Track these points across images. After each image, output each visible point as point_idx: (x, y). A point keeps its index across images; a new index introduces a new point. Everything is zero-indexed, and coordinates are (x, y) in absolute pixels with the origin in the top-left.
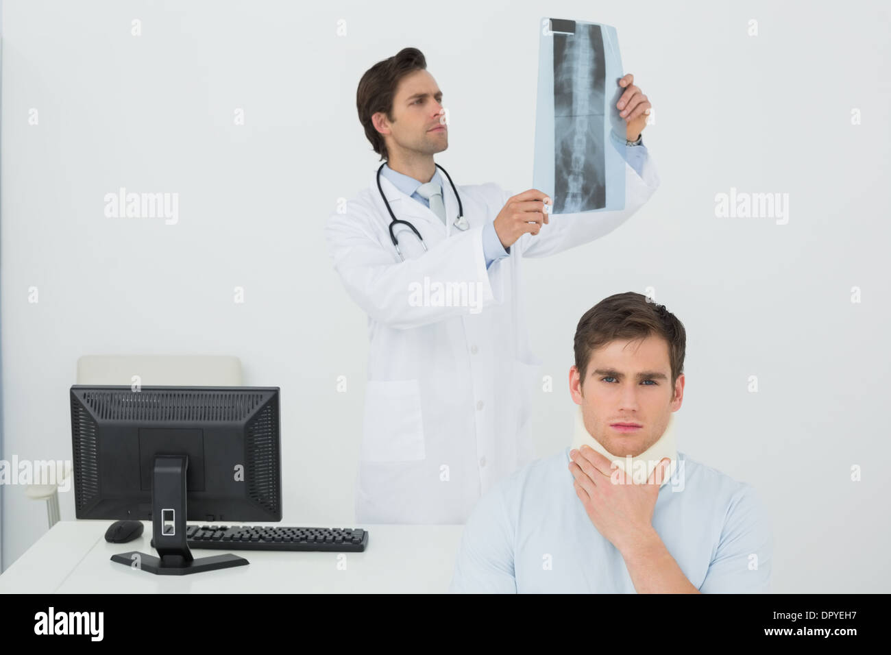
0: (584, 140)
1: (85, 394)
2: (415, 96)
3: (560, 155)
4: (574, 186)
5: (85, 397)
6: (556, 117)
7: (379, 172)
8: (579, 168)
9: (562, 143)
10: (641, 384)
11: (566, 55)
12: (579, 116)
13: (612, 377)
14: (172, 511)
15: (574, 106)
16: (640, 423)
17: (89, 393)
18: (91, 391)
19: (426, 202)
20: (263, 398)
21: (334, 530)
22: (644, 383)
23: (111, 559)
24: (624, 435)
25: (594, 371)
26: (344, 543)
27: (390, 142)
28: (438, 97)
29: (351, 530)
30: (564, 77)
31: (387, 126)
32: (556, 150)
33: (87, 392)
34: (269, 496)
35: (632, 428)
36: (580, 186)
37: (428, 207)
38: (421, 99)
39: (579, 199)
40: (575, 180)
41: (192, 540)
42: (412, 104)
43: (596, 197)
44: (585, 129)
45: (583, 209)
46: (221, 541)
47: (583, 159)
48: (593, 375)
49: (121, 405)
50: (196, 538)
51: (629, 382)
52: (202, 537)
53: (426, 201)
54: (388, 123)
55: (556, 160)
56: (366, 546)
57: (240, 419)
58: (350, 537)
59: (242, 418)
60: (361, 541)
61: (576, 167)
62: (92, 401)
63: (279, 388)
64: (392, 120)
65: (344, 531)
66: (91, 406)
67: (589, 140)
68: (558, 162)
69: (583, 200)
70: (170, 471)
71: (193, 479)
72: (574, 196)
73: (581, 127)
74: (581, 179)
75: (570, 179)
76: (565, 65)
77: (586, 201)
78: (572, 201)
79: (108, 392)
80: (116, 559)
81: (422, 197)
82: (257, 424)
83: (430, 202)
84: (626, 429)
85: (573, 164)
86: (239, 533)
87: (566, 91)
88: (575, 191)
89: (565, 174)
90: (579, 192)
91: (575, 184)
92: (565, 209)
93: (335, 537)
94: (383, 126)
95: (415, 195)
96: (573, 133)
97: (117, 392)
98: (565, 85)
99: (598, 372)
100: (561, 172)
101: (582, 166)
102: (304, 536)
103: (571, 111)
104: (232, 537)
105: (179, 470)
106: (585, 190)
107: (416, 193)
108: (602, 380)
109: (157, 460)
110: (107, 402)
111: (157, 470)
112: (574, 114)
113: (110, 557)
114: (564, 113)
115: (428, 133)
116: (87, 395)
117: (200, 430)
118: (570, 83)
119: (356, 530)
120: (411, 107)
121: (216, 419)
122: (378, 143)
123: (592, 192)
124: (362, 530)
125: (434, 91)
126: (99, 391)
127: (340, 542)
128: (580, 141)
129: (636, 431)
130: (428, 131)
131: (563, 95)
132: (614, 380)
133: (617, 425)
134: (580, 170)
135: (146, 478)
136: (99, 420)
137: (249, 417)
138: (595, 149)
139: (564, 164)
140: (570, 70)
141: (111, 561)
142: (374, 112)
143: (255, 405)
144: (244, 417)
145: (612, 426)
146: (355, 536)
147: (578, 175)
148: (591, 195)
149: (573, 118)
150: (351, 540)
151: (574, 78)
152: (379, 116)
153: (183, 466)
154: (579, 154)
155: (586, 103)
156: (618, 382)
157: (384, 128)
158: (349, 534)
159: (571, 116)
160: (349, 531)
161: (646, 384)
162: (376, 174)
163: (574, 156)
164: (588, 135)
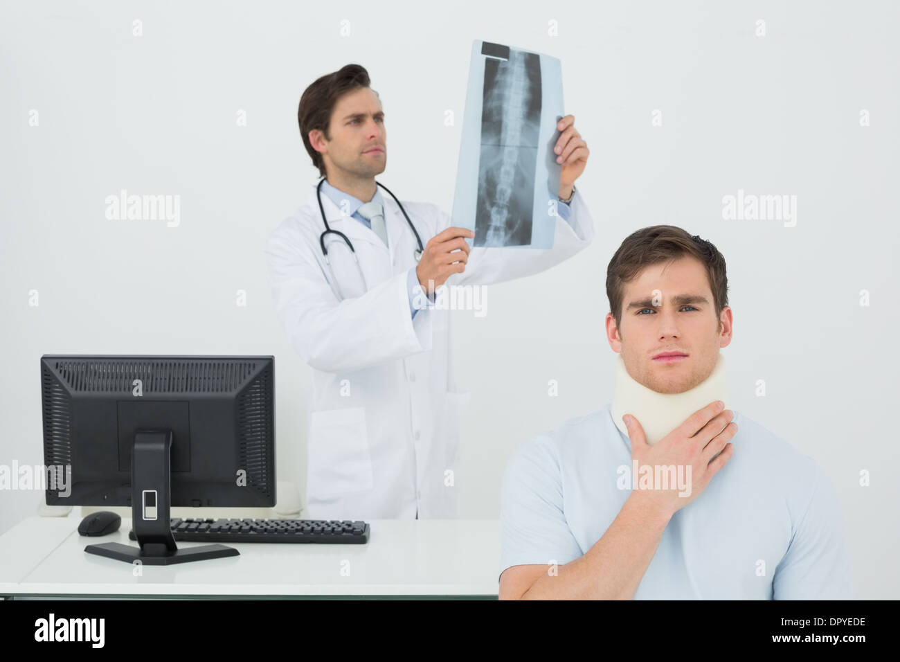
0: (513, 172)
1: (57, 364)
2: (352, 116)
3: (484, 185)
4: (498, 219)
5: (57, 367)
6: (482, 144)
7: (319, 188)
8: (504, 200)
9: (487, 172)
10: (681, 311)
11: (497, 82)
12: (507, 146)
13: (647, 308)
14: (154, 493)
15: (503, 135)
16: (685, 351)
17: (62, 363)
18: (64, 361)
19: (367, 223)
20: (256, 367)
21: (333, 522)
22: (684, 310)
23: (86, 550)
24: (669, 366)
25: (628, 305)
26: (344, 534)
27: (327, 160)
28: (378, 117)
29: (351, 522)
30: (493, 104)
31: (323, 144)
32: (479, 179)
33: (59, 361)
34: (262, 478)
35: (676, 358)
36: (504, 220)
37: (370, 227)
38: (358, 119)
39: (502, 233)
40: (499, 212)
41: (175, 531)
42: (348, 123)
43: (521, 233)
44: (514, 160)
45: (506, 245)
46: (208, 532)
47: (509, 192)
48: (628, 309)
49: (97, 376)
50: (180, 530)
51: (668, 310)
52: (186, 529)
53: (367, 221)
54: (326, 142)
55: (479, 190)
56: (369, 538)
57: (231, 390)
58: (350, 528)
59: (233, 389)
60: (362, 532)
61: (500, 199)
62: (65, 371)
63: (273, 356)
64: (328, 139)
65: (343, 523)
66: (64, 377)
67: (518, 172)
68: (482, 192)
69: (506, 234)
70: (152, 448)
71: (177, 457)
72: (497, 229)
73: (510, 157)
74: (505, 212)
75: (493, 211)
76: (496, 91)
77: (509, 236)
78: (494, 235)
79: (83, 361)
80: (90, 550)
81: (362, 217)
82: (248, 396)
83: (372, 222)
84: (669, 360)
85: (497, 196)
86: (227, 524)
87: (495, 118)
88: (498, 224)
89: (488, 206)
90: (502, 225)
91: (498, 217)
92: (486, 244)
93: (333, 529)
94: (320, 144)
95: (355, 215)
96: (500, 164)
97: (93, 361)
98: (495, 112)
99: (633, 305)
100: (484, 203)
101: (507, 199)
102: (299, 528)
103: (499, 140)
104: (220, 529)
105: (162, 447)
106: (509, 225)
107: (357, 212)
108: (639, 313)
109: (138, 437)
110: (82, 372)
111: (137, 446)
112: (502, 143)
113: (84, 548)
114: (492, 141)
115: (363, 154)
116: (59, 364)
117: (187, 402)
118: (500, 110)
119: (356, 522)
120: (348, 127)
121: (204, 390)
122: (317, 159)
123: (517, 227)
124: (363, 522)
125: (374, 110)
126: (73, 361)
127: (339, 533)
128: (507, 173)
129: (682, 360)
130: (362, 153)
131: (491, 122)
132: (652, 312)
133: (659, 357)
134: (505, 203)
135: (125, 456)
136: (73, 392)
137: (240, 387)
138: (524, 181)
139: (488, 194)
140: (501, 97)
141: (85, 552)
142: (311, 129)
143: (247, 374)
144: (235, 388)
145: (654, 359)
146: (356, 527)
147: (502, 208)
148: (515, 230)
149: (501, 147)
150: (352, 531)
151: (505, 106)
152: (316, 133)
153: (167, 442)
154: (505, 186)
155: (518, 134)
156: (655, 312)
157: (321, 147)
158: (349, 525)
159: (499, 145)
160: (349, 523)
161: (686, 311)
162: (315, 190)
163: (499, 187)
164: (517, 167)
